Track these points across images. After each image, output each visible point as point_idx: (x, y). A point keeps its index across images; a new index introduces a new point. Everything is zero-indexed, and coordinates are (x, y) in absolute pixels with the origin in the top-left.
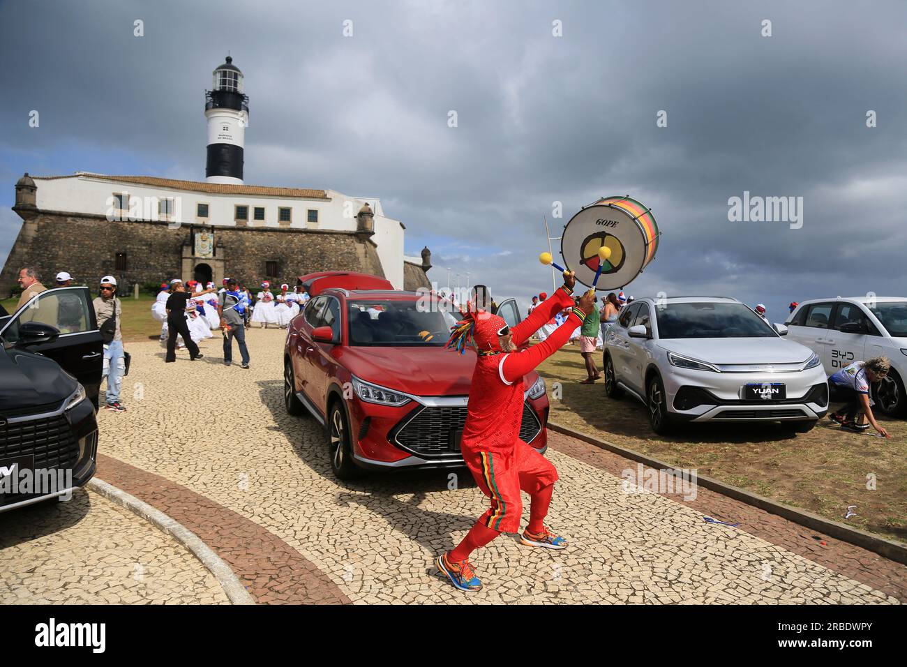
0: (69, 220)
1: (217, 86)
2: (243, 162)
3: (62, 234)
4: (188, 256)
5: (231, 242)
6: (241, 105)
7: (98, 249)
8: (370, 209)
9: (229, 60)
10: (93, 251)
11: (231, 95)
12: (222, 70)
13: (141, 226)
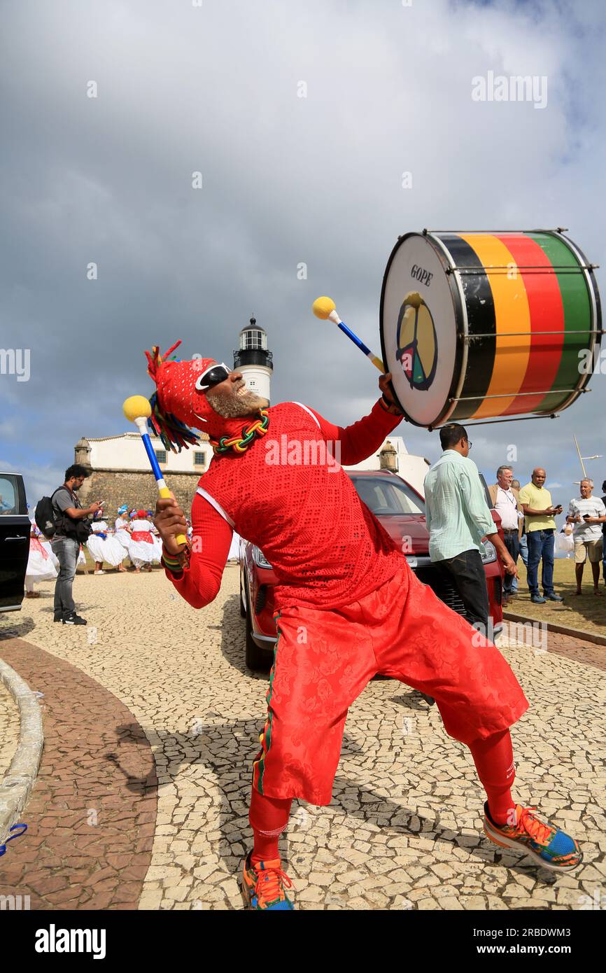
0: (117, 475)
1: (244, 346)
3: (111, 488)
6: (266, 360)
8: (392, 447)
9: (253, 321)
10: (137, 503)
11: (256, 352)
12: (247, 331)
13: (178, 477)
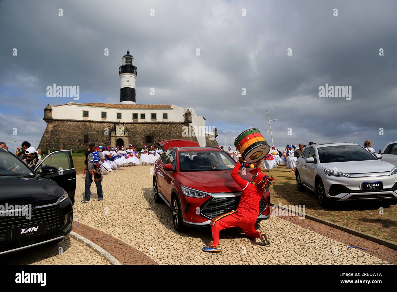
0: (65, 122)
1: (124, 64)
2: (135, 95)
3: (62, 128)
4: (114, 136)
5: (131, 129)
6: (134, 71)
7: (77, 134)
8: (190, 112)
9: (128, 53)
10: (75, 135)
11: (129, 67)
12: (126, 57)
13: (94, 124)
